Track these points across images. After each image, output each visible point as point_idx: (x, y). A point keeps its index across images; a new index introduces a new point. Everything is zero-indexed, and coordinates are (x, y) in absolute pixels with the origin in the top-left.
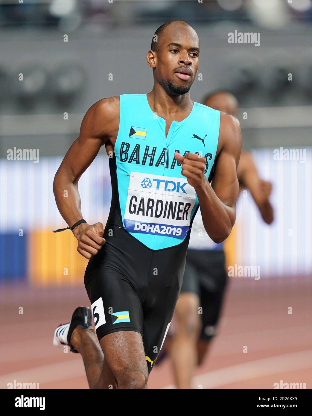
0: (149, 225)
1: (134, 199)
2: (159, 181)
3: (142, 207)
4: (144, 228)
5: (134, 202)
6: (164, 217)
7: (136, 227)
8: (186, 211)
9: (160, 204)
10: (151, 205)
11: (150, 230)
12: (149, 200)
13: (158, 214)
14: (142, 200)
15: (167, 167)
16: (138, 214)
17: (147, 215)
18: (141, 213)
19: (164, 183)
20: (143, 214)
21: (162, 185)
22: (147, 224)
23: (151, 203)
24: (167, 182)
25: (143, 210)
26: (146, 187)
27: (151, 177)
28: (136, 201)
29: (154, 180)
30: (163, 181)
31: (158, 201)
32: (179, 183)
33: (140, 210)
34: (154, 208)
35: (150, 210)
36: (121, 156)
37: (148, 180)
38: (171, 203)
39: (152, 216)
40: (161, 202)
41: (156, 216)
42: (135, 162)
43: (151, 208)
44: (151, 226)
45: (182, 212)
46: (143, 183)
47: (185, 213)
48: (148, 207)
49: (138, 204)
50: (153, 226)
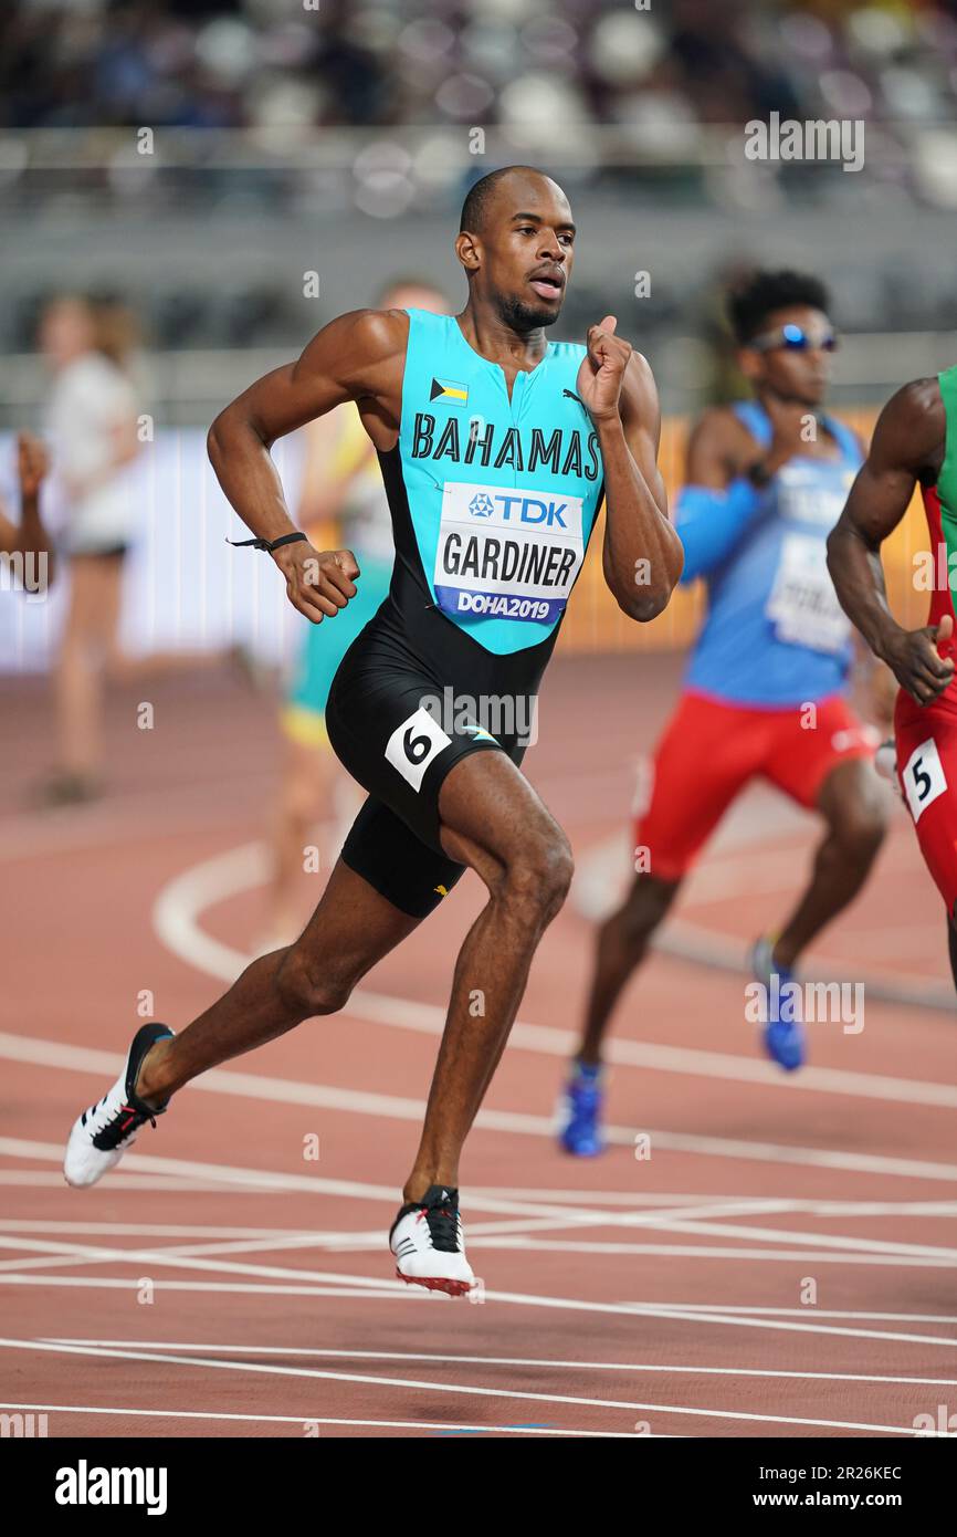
0: (489, 598)
1: (454, 542)
2: (508, 501)
3: (471, 559)
4: (479, 604)
5: (454, 548)
6: (519, 580)
7: (461, 601)
8: (565, 568)
9: (512, 550)
10: (492, 552)
11: (489, 608)
12: (489, 542)
13: (508, 573)
14: (474, 541)
15: (521, 469)
16: (463, 573)
17: (484, 576)
18: (470, 571)
19: (521, 504)
20: (476, 575)
21: (516, 508)
22: (485, 595)
23: (492, 548)
24: (527, 502)
25: (474, 565)
26: (480, 514)
27: (492, 491)
28: (459, 544)
29: (497, 498)
30: (519, 500)
31: (509, 544)
32: (552, 505)
33: (467, 564)
34: (500, 560)
35: (490, 565)
36: (416, 445)
37: (485, 499)
38: (535, 547)
39: (495, 577)
40: (514, 545)
41: (505, 578)
42: (450, 457)
43: (493, 559)
44: (491, 601)
45: (555, 568)
46: (474, 506)
47: (564, 572)
48: (487, 558)
49: (462, 551)
50: (496, 599)
